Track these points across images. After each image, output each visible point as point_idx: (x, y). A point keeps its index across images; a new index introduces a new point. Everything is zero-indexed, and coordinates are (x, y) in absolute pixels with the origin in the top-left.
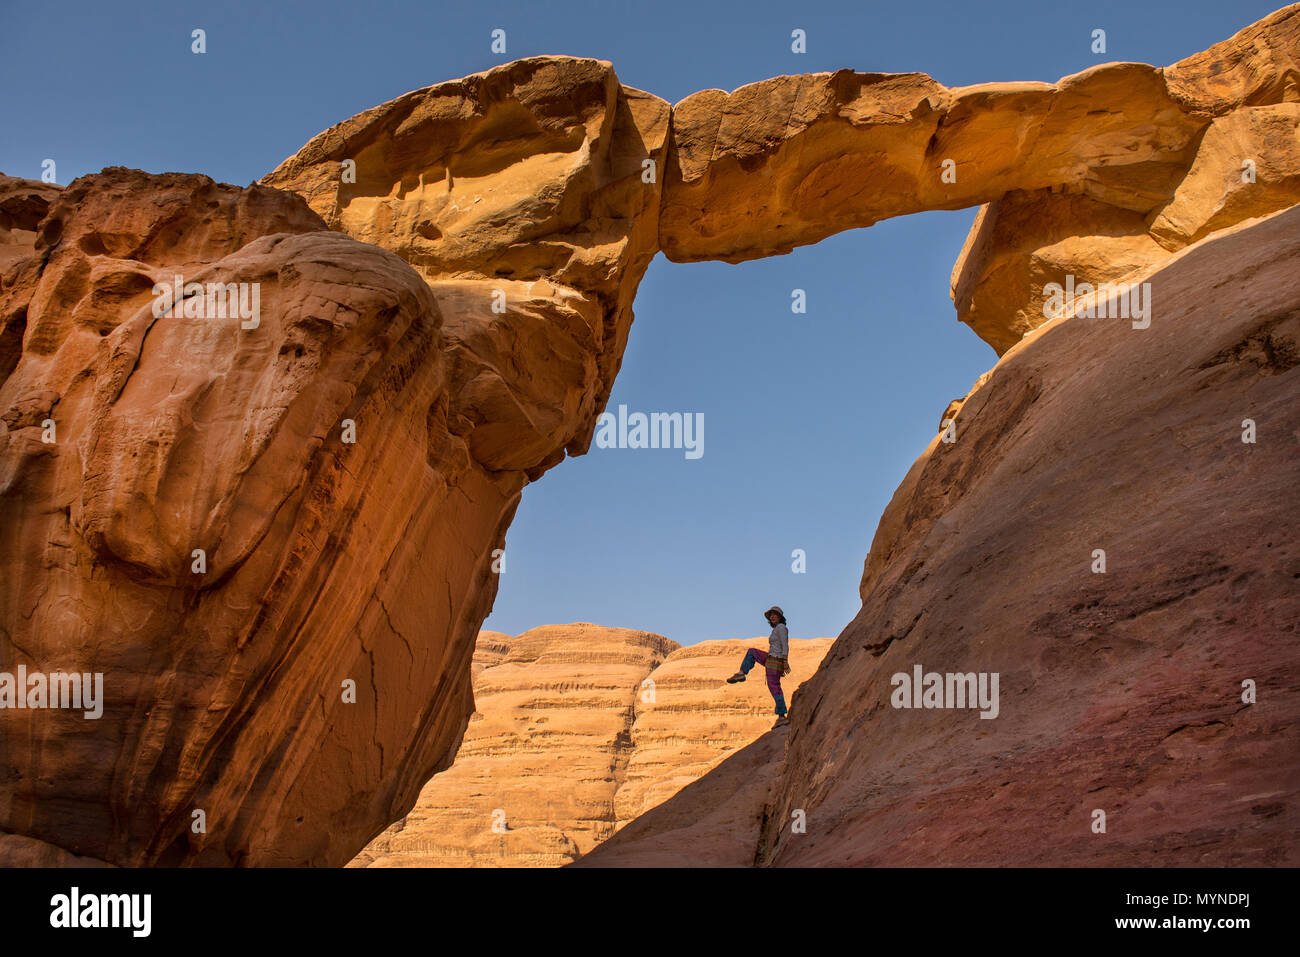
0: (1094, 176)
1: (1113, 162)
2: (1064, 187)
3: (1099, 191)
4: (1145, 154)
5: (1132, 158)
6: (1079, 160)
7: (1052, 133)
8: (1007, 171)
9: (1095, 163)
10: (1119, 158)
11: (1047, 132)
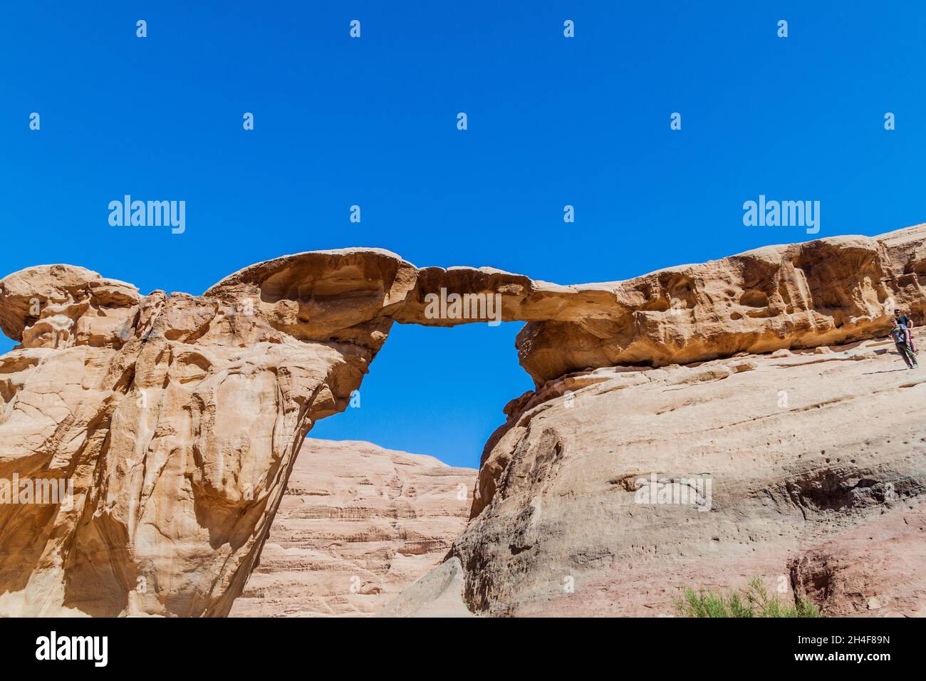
0: (584, 321)
1: (592, 317)
2: (572, 322)
3: (585, 327)
4: (605, 317)
5: (600, 317)
6: (580, 315)
7: (572, 306)
8: (552, 315)
9: (586, 317)
10: (594, 317)
11: (570, 305)
